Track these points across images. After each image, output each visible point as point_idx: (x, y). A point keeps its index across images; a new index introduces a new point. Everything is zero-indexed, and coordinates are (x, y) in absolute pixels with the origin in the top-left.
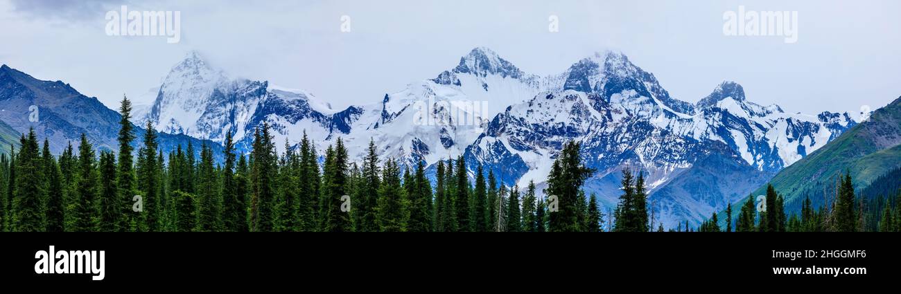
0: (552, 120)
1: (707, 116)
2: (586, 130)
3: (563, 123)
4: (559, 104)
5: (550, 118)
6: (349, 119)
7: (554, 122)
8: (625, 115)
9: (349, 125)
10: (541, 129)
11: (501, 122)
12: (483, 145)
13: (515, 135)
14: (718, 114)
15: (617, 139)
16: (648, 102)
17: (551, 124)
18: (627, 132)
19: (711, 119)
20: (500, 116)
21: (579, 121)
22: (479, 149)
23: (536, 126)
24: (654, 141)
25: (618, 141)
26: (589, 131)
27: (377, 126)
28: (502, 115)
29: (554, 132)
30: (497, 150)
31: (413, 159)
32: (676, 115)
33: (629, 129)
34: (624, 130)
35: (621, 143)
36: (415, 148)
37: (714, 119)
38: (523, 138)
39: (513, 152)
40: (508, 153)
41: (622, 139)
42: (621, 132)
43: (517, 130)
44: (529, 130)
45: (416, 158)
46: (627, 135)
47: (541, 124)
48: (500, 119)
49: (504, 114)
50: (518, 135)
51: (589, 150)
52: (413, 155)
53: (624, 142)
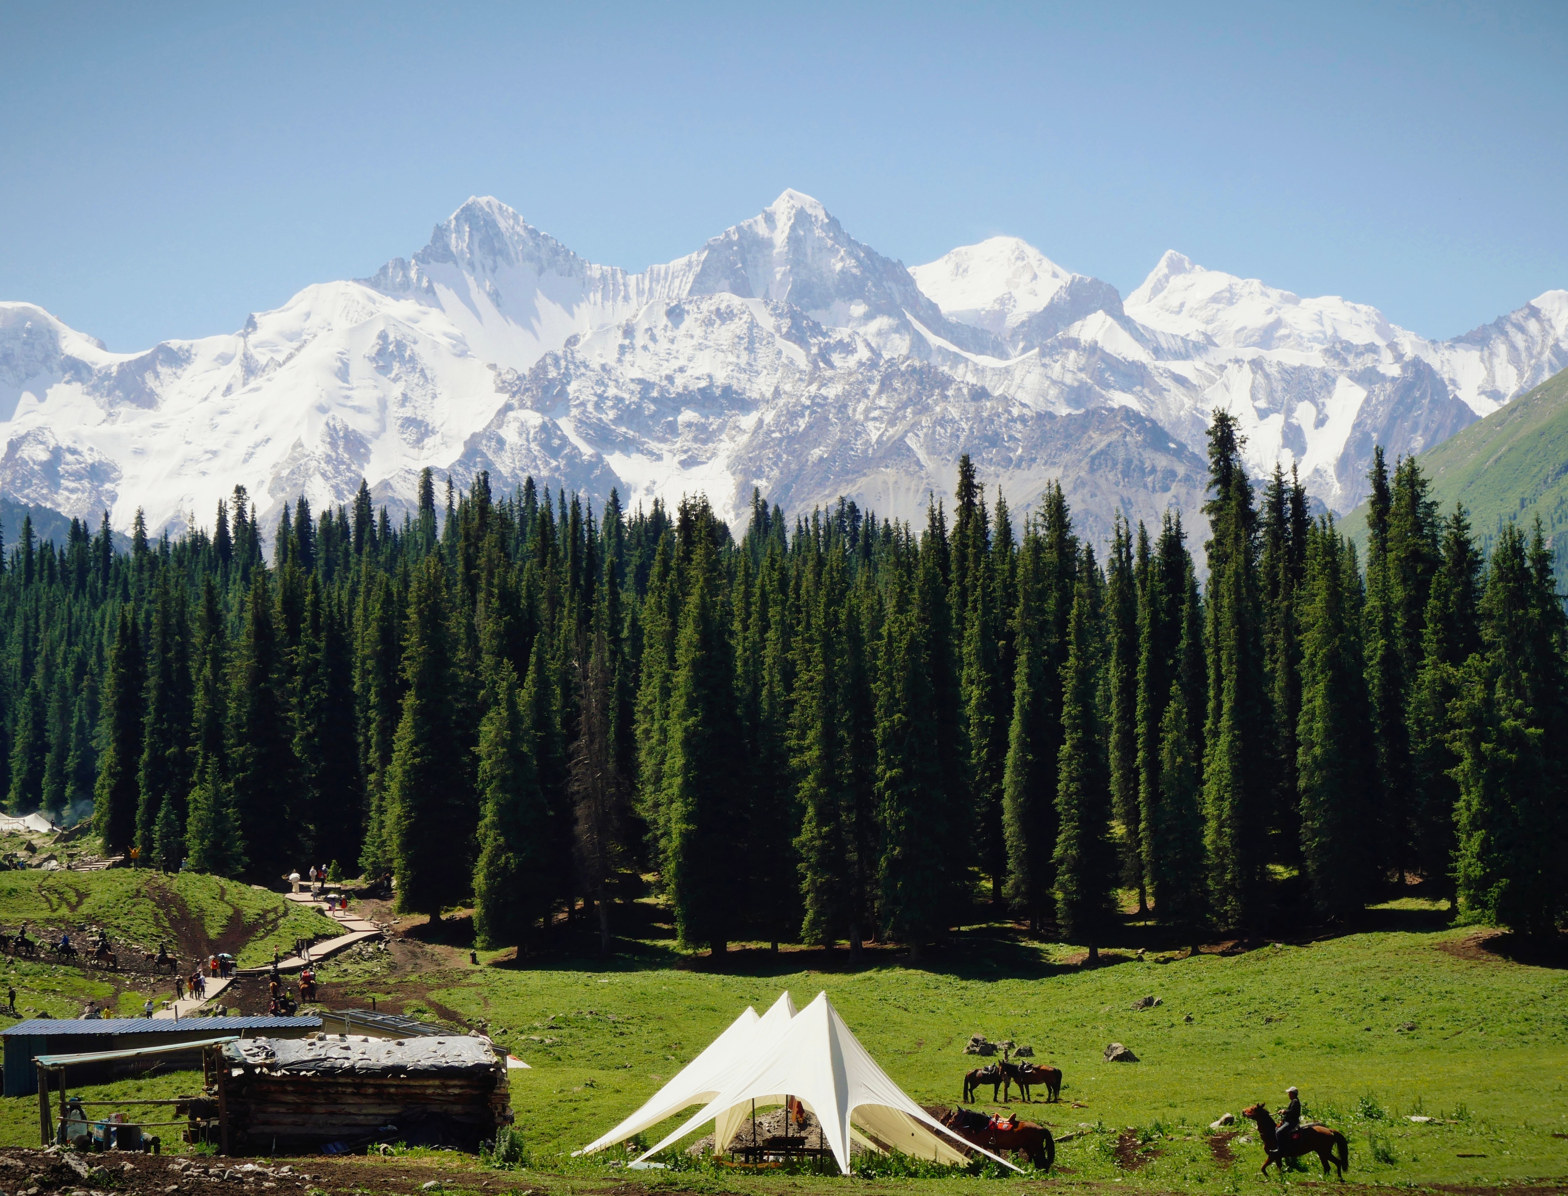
0: (681, 370)
1: (1046, 360)
2: (768, 395)
3: (710, 377)
4: (698, 332)
5: (676, 364)
6: (157, 376)
7: (689, 372)
8: (863, 354)
9: (158, 391)
10: (655, 394)
11: (552, 374)
12: (510, 434)
13: (590, 407)
14: (1073, 354)
15: (854, 410)
16: (897, 330)
17: (680, 380)
18: (880, 392)
19: (1057, 367)
20: (549, 361)
21: (751, 370)
22: (501, 442)
23: (645, 385)
24: (954, 413)
25: (859, 417)
26: (777, 393)
27: (229, 390)
28: (556, 360)
29: (685, 399)
30: (546, 446)
31: (329, 468)
32: (966, 360)
33: (885, 386)
34: (873, 388)
35: (867, 418)
36: (333, 444)
37: (1063, 367)
38: (612, 414)
39: (587, 451)
40: (576, 453)
41: (867, 410)
42: (865, 394)
43: (595, 394)
44: (626, 396)
45: (337, 471)
46: (882, 402)
47: (652, 378)
48: (551, 368)
49: (560, 353)
50: (598, 406)
51: (781, 440)
52: (329, 459)
53: (875, 419)
